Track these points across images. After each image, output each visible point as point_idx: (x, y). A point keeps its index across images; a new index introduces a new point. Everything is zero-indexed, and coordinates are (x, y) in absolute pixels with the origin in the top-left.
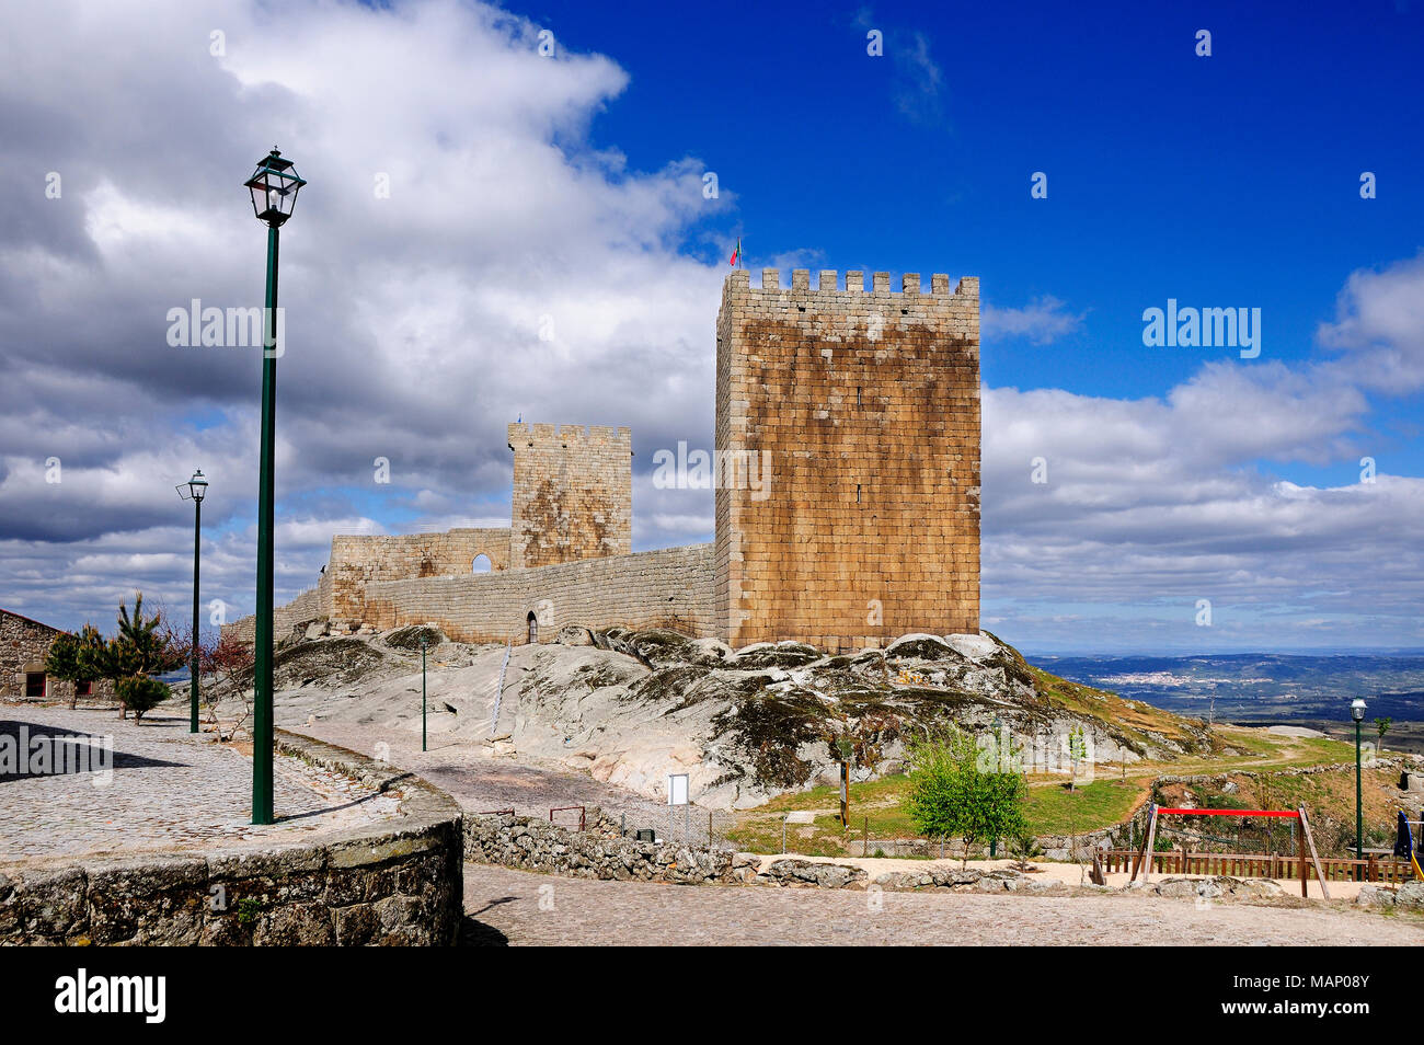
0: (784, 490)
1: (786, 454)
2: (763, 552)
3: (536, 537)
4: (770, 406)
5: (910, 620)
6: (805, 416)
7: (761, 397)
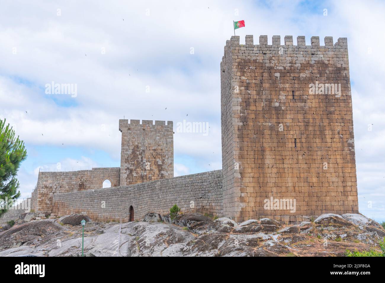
0: (259, 142)
1: (260, 124)
2: (250, 173)
3: (131, 171)
4: (251, 100)
5: (324, 207)
6: (268, 105)
7: (247, 96)
